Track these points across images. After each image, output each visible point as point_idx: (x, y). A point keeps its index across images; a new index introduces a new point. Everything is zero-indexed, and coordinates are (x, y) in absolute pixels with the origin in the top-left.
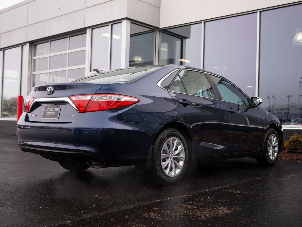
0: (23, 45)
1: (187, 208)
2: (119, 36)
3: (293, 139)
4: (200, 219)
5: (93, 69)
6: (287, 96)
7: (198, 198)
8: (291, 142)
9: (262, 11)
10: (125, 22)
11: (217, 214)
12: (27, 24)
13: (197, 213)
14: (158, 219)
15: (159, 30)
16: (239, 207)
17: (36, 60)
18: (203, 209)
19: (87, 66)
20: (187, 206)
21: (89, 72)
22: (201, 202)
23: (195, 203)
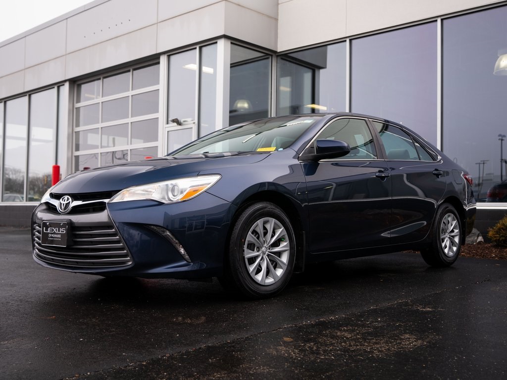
0: (59, 85)
1: (345, 337)
2: (212, 68)
3: (504, 225)
4: (373, 356)
5: (170, 119)
6: (476, 164)
7: (362, 321)
8: (500, 229)
9: (445, 18)
10: (221, 43)
11: (402, 348)
12: (66, 51)
13: (364, 345)
14: (294, 357)
15: (277, 54)
16: (438, 335)
17: (81, 108)
18: (373, 339)
19: (161, 115)
20: (344, 334)
21: (164, 123)
22: (368, 327)
23: (356, 328)
